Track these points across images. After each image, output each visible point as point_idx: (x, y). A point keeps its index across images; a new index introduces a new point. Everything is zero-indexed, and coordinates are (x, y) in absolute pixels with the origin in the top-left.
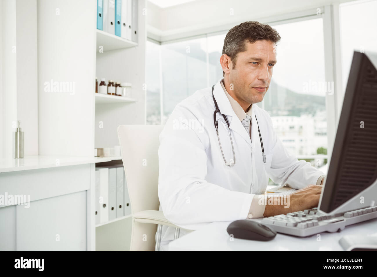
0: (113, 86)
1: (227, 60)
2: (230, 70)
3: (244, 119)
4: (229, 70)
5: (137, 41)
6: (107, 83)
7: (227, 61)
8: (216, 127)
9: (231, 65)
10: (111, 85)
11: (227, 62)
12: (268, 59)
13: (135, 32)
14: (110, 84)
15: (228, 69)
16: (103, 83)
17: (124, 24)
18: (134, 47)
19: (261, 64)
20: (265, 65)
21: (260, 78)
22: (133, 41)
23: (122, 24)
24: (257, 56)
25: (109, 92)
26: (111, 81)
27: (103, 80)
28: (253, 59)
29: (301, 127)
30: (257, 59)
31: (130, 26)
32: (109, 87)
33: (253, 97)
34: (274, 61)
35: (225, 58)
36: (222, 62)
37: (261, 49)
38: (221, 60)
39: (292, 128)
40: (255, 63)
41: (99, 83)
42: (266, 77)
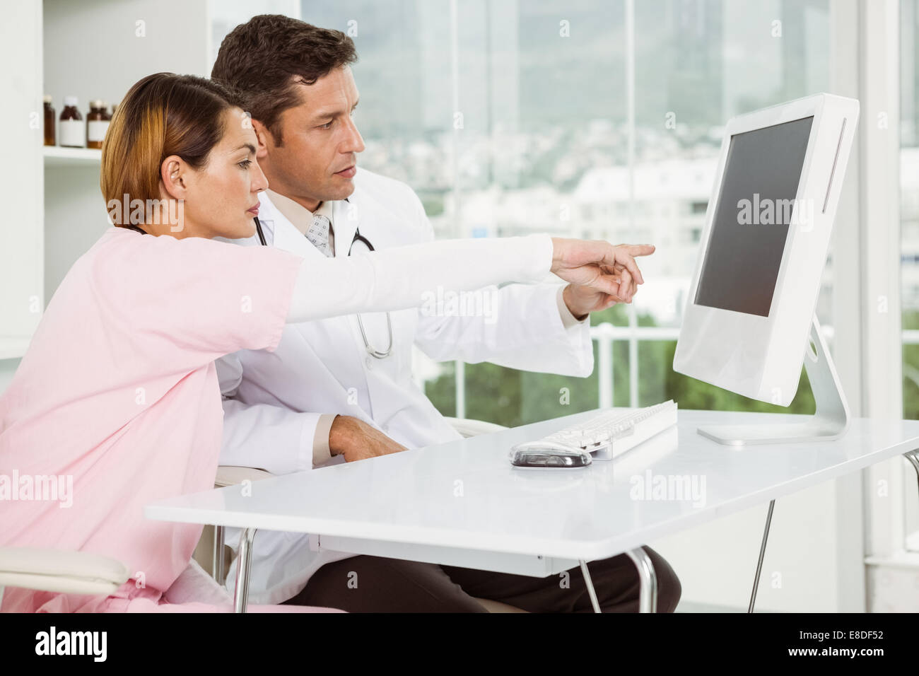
0: (104, 118)
2: (267, 148)
4: (263, 149)
6: (84, 111)
10: (99, 116)
14: (95, 113)
15: (261, 147)
16: (70, 113)
26: (99, 104)
27: (72, 102)
32: (93, 124)
41: (59, 111)
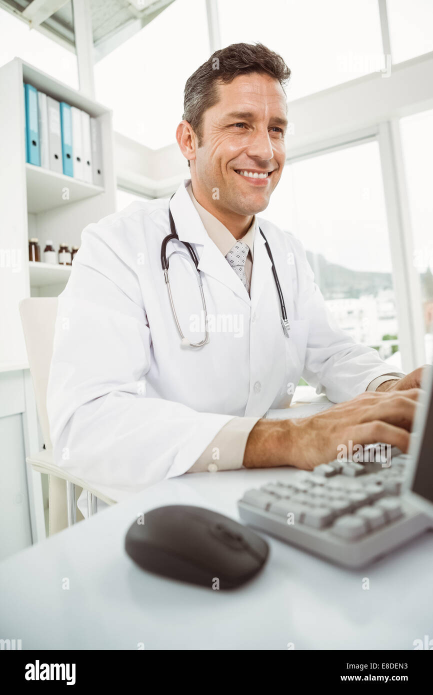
0: (67, 251)
1: (189, 131)
2: (194, 151)
3: (231, 252)
4: (192, 153)
5: (102, 184)
6: (57, 248)
7: (189, 134)
8: (163, 268)
9: (195, 141)
10: (64, 251)
11: (189, 137)
12: (266, 112)
13: (99, 172)
14: (63, 249)
15: (191, 151)
16: (49, 248)
17: (78, 159)
18: (98, 194)
19: (253, 128)
20: (262, 126)
21: (252, 152)
22: (94, 184)
23: (74, 158)
24: (241, 108)
25: (61, 261)
26: (64, 245)
27: (49, 243)
28: (233, 115)
29: (361, 312)
30: (242, 116)
31: (88, 163)
32: (61, 254)
33: (243, 200)
34: (280, 117)
35: (184, 129)
36: (180, 139)
37: (248, 93)
38: (179, 134)
39: (350, 313)
40: (239, 125)
41: (42, 247)
42: (266, 151)
